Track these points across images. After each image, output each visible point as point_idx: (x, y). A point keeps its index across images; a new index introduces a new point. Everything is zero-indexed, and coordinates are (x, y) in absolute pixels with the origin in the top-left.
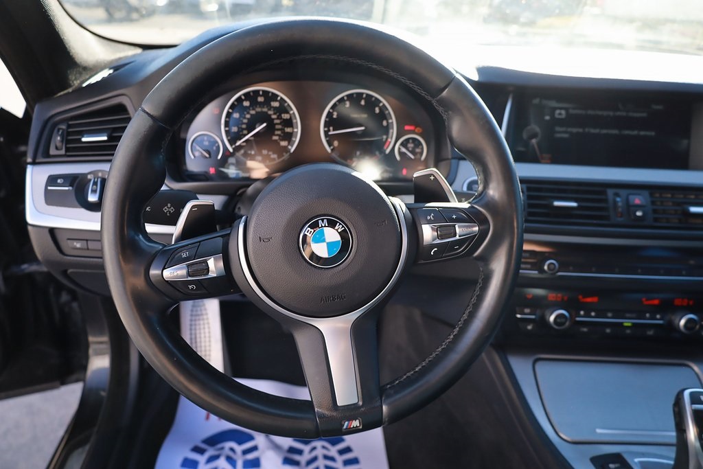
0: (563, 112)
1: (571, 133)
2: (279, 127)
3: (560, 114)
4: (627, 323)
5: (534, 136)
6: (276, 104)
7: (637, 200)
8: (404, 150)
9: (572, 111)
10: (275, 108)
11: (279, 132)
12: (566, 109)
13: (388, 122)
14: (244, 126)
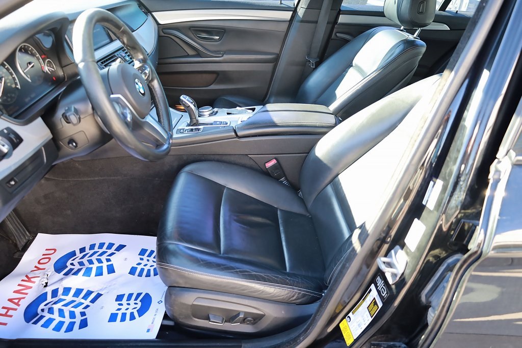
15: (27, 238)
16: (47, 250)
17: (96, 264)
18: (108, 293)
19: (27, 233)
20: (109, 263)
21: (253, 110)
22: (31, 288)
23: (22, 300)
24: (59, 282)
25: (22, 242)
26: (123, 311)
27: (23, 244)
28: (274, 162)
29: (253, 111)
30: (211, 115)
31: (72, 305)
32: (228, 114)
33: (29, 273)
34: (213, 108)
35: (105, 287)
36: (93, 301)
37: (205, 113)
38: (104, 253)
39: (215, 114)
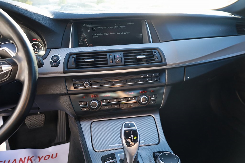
0: (95, 28)
1: (99, 36)
3: (94, 29)
5: (85, 38)
9: (97, 28)
12: (96, 27)
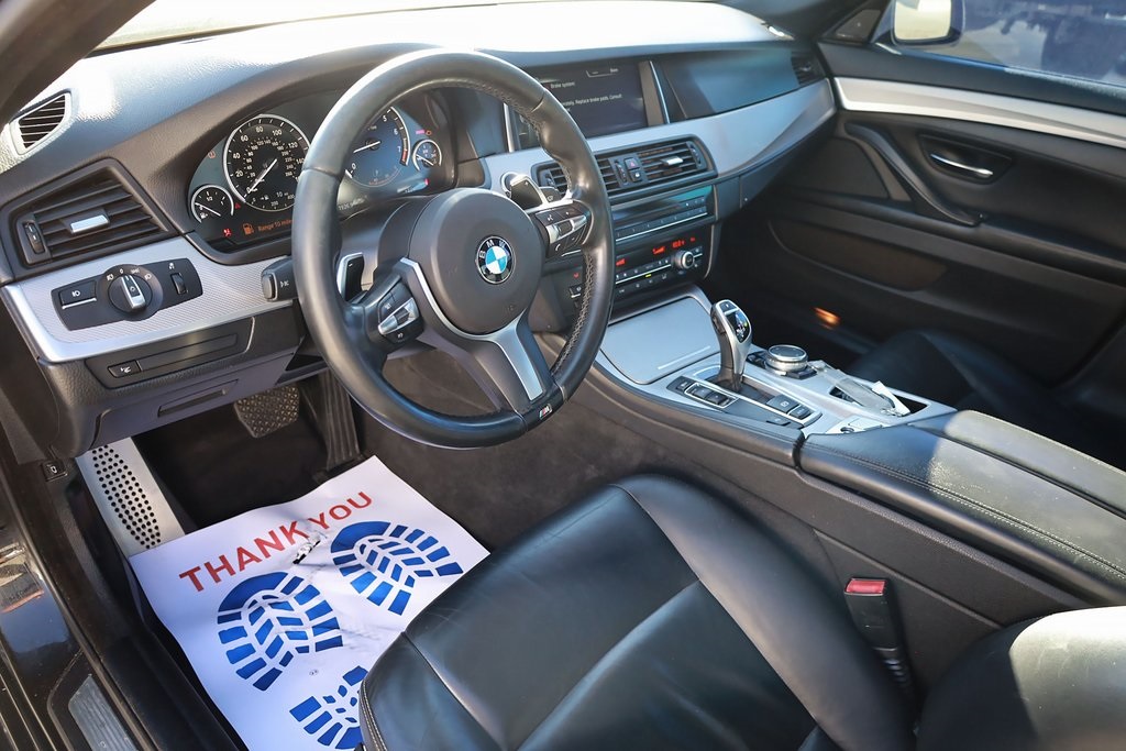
2: (290, 159)
4: (648, 274)
6: (278, 132)
7: (632, 163)
8: (420, 158)
10: (278, 137)
11: (291, 167)
13: (398, 130)
14: (249, 168)
15: (351, 454)
16: (361, 494)
17: (386, 577)
18: (352, 648)
19: (357, 446)
20: (407, 589)
21: (914, 407)
22: (281, 548)
23: (254, 562)
24: (314, 569)
25: (336, 458)
26: (331, 708)
27: (338, 462)
28: (874, 589)
29: (913, 411)
30: (790, 374)
31: (290, 628)
32: (835, 392)
33: (302, 520)
34: (811, 358)
35: (361, 632)
36: (320, 646)
37: (779, 365)
38: (419, 561)
39: (802, 378)
